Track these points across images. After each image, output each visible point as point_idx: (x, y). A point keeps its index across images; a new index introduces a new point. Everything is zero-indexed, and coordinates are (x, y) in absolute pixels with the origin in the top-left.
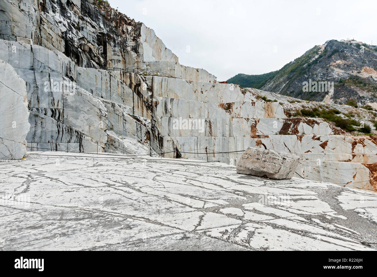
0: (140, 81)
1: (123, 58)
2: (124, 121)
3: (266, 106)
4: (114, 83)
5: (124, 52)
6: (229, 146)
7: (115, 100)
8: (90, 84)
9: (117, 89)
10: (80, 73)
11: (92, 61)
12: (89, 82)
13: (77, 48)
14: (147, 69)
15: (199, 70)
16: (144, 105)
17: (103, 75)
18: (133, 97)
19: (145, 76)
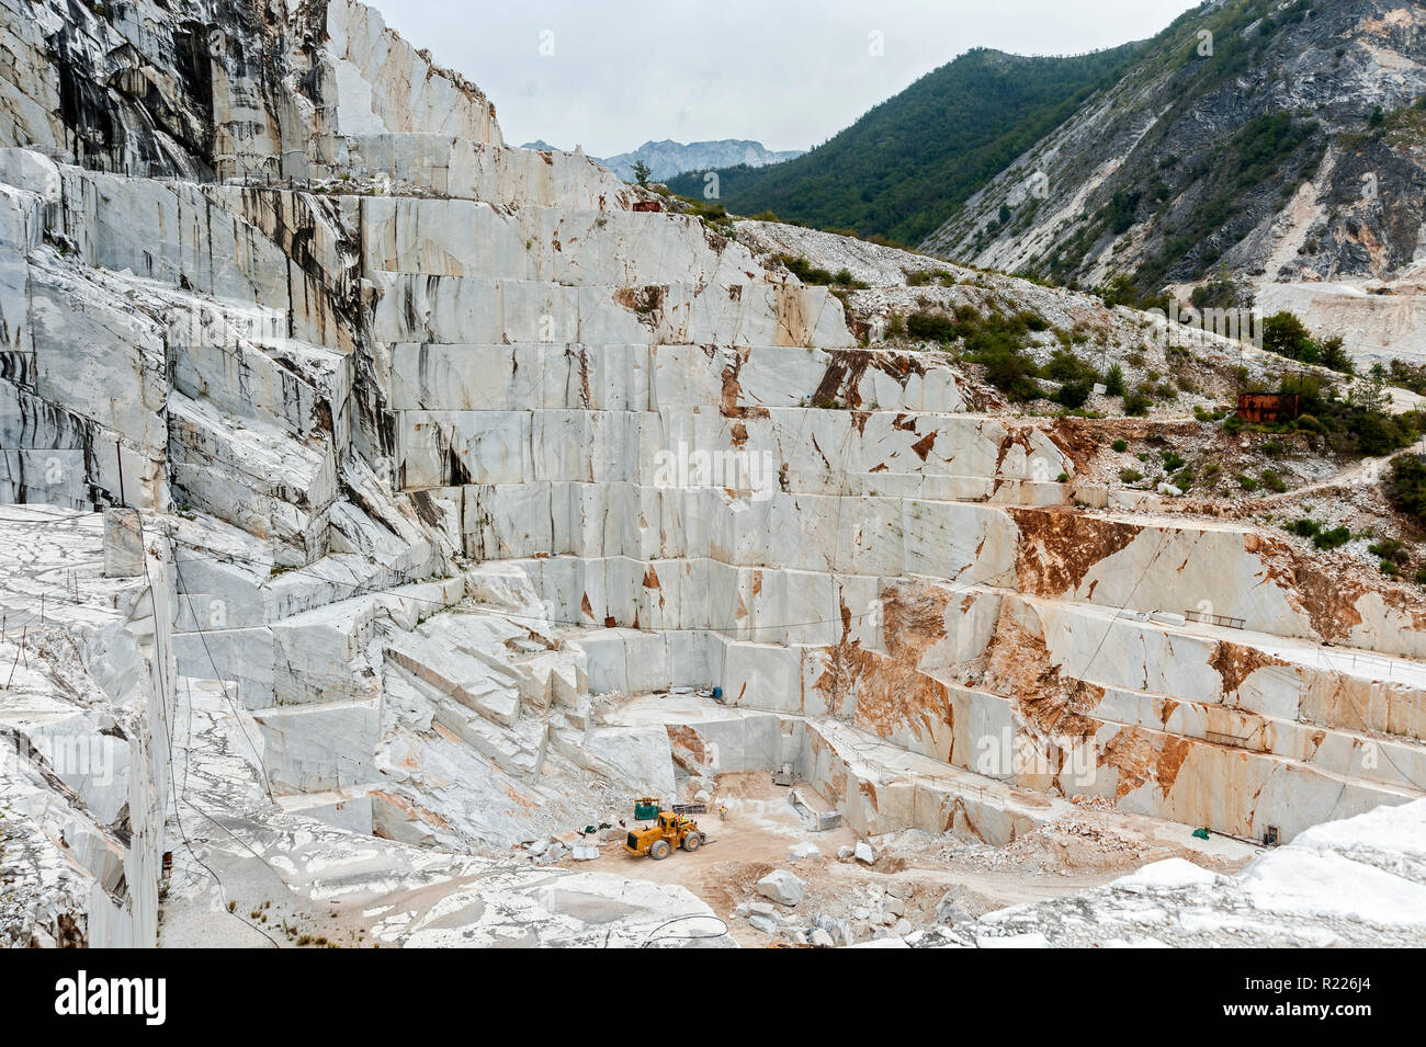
0: (312, 220)
1: (271, 114)
2: (243, 368)
3: (781, 301)
4: (221, 229)
5: (273, 94)
6: (641, 446)
7: (228, 286)
8: (142, 234)
9: (231, 248)
10: (108, 195)
11: (159, 133)
12: (138, 225)
13: (104, 90)
14: (351, 165)
15: (554, 158)
16: (326, 305)
17: (182, 203)
18: (289, 276)
19: (335, 198)
